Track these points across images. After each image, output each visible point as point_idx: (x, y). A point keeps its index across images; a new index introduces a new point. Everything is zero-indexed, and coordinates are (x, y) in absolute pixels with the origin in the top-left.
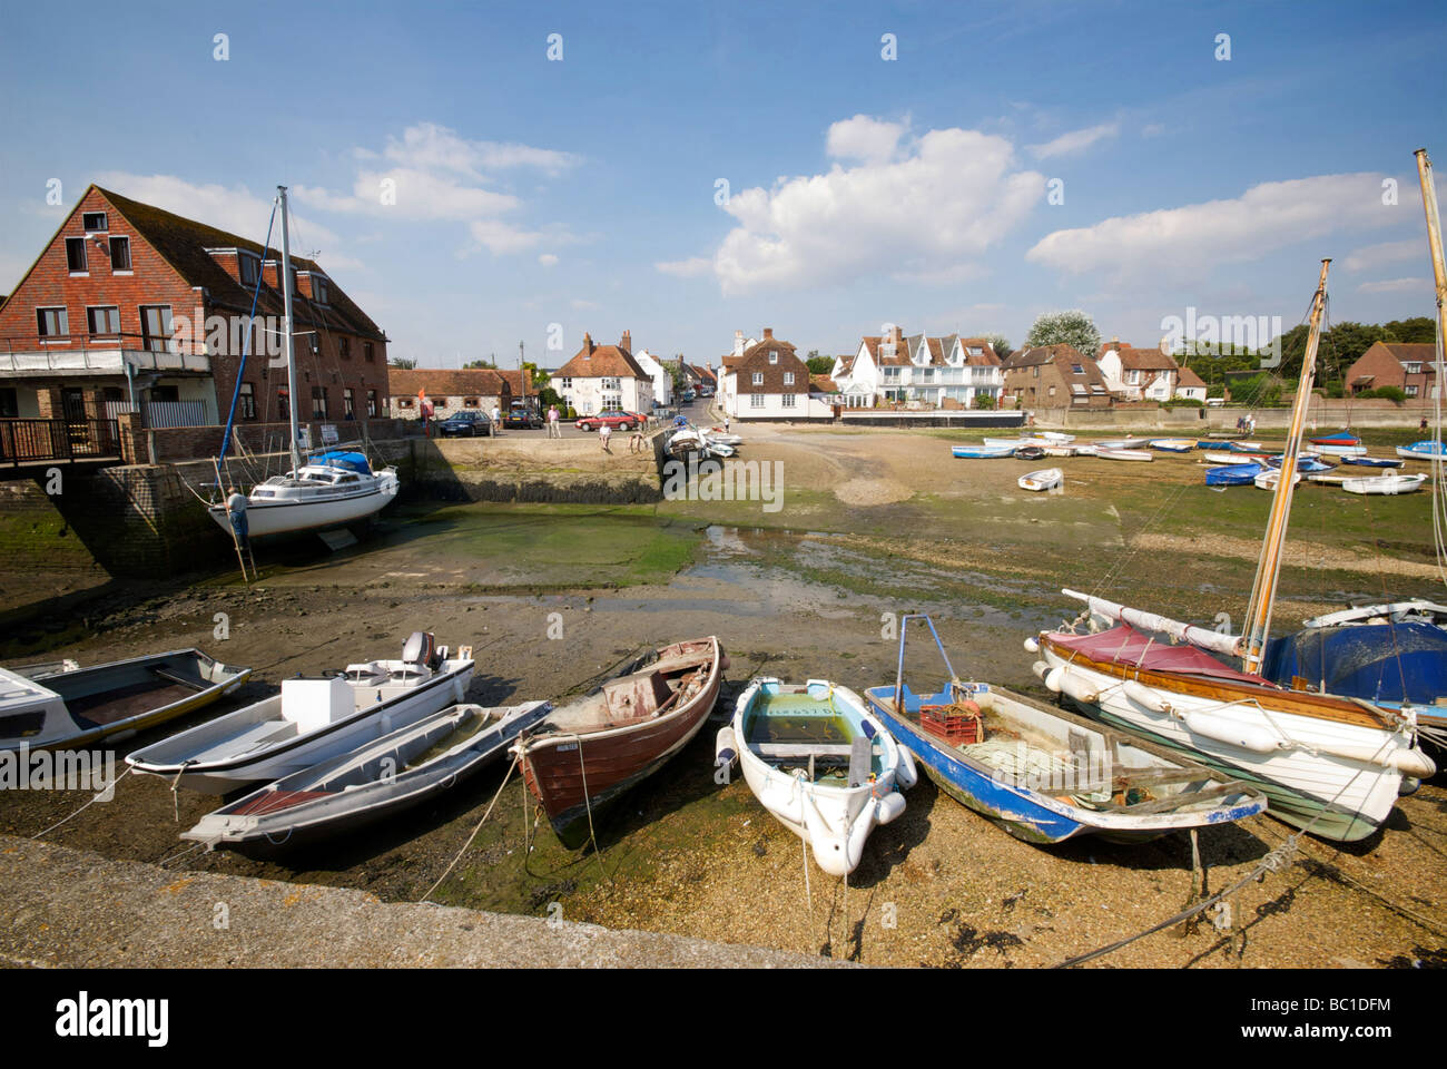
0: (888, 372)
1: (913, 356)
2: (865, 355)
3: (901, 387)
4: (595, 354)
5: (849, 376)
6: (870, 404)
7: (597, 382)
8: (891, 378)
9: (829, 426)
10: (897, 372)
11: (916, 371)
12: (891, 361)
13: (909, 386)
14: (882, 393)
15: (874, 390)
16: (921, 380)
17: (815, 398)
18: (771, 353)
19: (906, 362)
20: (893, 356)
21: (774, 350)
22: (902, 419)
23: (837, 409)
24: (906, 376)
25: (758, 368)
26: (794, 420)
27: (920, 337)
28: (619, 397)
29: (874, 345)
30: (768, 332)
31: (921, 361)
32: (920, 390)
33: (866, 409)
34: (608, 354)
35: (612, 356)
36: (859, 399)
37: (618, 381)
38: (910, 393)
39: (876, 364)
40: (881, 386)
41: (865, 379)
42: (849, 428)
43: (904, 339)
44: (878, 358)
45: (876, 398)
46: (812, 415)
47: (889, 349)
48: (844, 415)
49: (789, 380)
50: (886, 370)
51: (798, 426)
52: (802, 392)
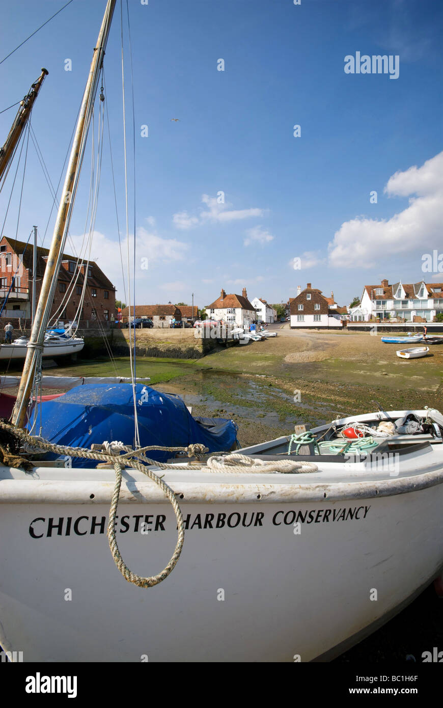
0: (378, 303)
1: (394, 294)
2: (366, 296)
3: (385, 311)
4: (226, 298)
5: (359, 306)
6: (366, 319)
7: (225, 311)
8: (381, 306)
9: (340, 331)
10: (384, 303)
11: (396, 302)
12: (380, 297)
13: (392, 310)
14: (375, 314)
15: (370, 312)
16: (400, 307)
17: (332, 316)
18: (308, 295)
19: (390, 297)
20: (382, 295)
21: (309, 293)
22: (383, 327)
23: (344, 323)
24: (390, 305)
25: (301, 302)
26: (319, 328)
27: (398, 284)
28: (234, 317)
29: (371, 290)
30: (309, 285)
31: (399, 297)
32: (398, 312)
33: (365, 322)
34: (231, 298)
35: (233, 299)
36: (360, 317)
37: (234, 310)
38: (392, 314)
39: (371, 299)
40: (374, 311)
41: (368, 307)
42: (351, 331)
43: (389, 286)
44: (373, 297)
45: (371, 316)
46: (330, 325)
47: (380, 292)
48: (349, 325)
49: (317, 307)
50: (377, 302)
51: (321, 331)
52: (324, 314)
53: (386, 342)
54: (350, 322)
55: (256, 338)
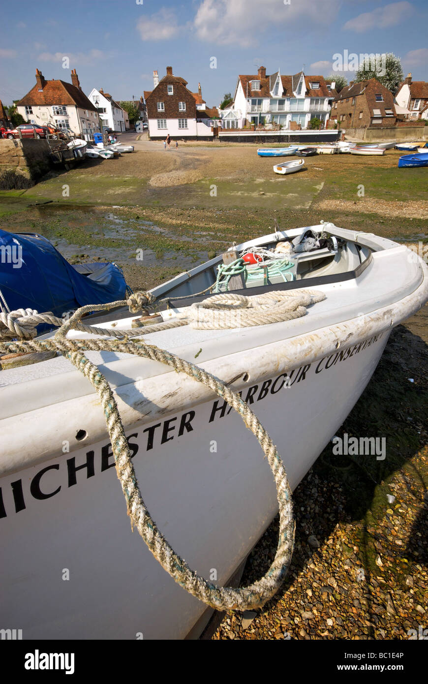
0: (254, 103)
1: (272, 90)
2: (240, 90)
3: (260, 114)
4: (46, 87)
5: (232, 107)
6: (240, 126)
7: (50, 110)
8: (256, 107)
9: (211, 142)
10: (260, 102)
11: (273, 101)
12: (256, 94)
13: (268, 113)
14: (249, 118)
15: (244, 116)
16: (276, 108)
17: (201, 122)
18: (169, 86)
19: (266, 95)
20: (258, 90)
21: (171, 83)
22: (258, 136)
23: (215, 130)
24: (266, 104)
25: (160, 99)
26: (186, 138)
27: (277, 74)
28: (67, 121)
29: (246, 81)
30: (169, 69)
31: (276, 94)
32: (274, 115)
33: (237, 130)
34: (55, 86)
35: (59, 89)
36: (233, 122)
37: (64, 109)
38: (268, 118)
39: (245, 96)
40: (248, 113)
41: (242, 108)
42: (224, 143)
43: (267, 77)
44: (249, 93)
45: (245, 121)
46: (200, 134)
47: (255, 87)
48: (221, 134)
49: (182, 108)
50: (252, 100)
51: (189, 142)
52: (191, 117)
53: (262, 156)
54: (222, 130)
55: (106, 154)
